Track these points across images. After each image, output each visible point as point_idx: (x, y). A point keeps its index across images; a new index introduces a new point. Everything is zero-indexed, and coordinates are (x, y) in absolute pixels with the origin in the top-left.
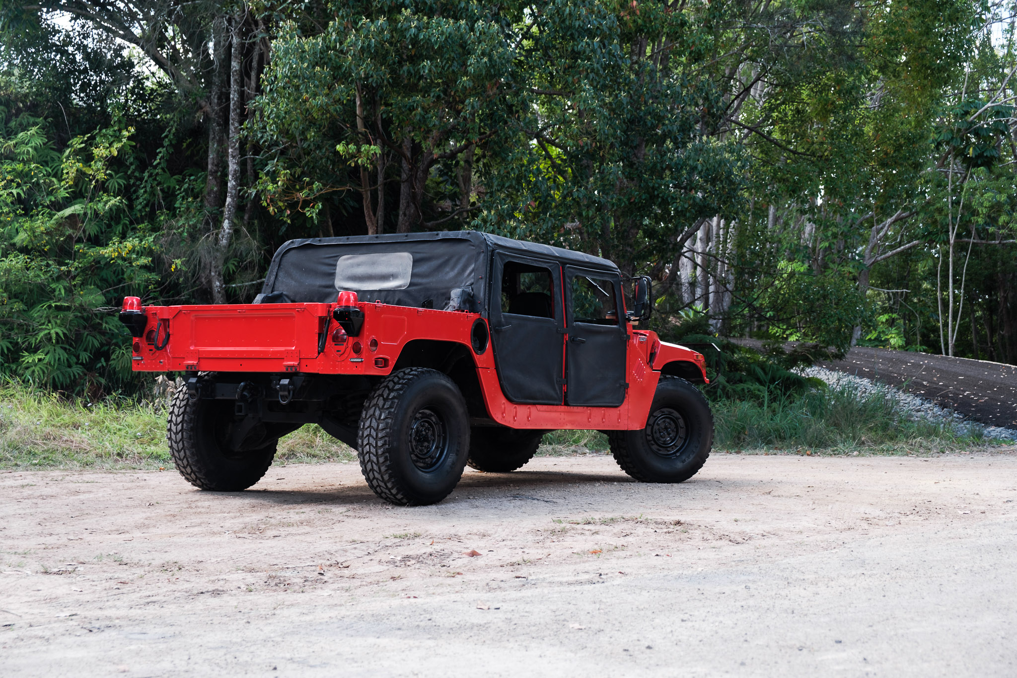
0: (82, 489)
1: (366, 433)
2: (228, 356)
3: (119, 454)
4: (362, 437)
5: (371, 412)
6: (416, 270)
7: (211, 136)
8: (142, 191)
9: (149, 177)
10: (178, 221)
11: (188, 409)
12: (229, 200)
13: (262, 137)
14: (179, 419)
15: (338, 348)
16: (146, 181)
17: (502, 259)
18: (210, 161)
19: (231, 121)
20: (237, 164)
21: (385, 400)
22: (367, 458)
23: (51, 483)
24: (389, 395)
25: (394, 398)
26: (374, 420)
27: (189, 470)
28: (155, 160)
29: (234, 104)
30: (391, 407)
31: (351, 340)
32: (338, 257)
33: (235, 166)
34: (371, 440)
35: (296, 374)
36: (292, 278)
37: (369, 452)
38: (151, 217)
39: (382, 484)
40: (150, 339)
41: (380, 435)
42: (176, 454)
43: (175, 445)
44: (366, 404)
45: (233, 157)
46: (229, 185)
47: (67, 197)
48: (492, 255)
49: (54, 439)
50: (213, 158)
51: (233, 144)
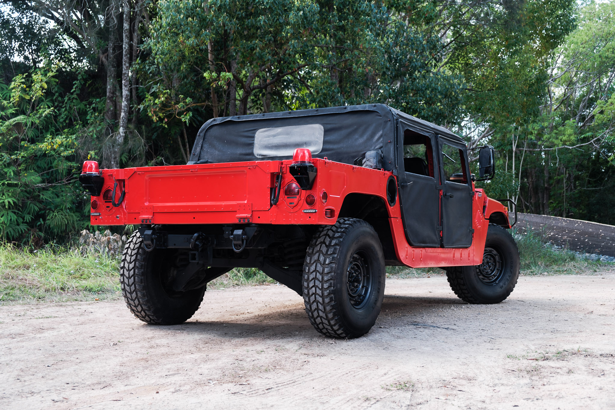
0: (46, 326)
1: (311, 277)
2: (182, 210)
3: (62, 289)
4: (308, 280)
5: (316, 257)
6: (328, 138)
7: (108, 74)
8: (64, 109)
9: (68, 100)
10: (89, 128)
11: (139, 257)
12: (123, 114)
13: (149, 69)
14: (131, 266)
15: (290, 200)
16: (66, 103)
17: (403, 128)
18: (108, 90)
19: (124, 63)
20: (128, 90)
21: (328, 247)
22: (312, 299)
23: (17, 319)
24: (330, 242)
25: (336, 244)
26: (319, 265)
27: (139, 309)
28: (72, 88)
29: (126, 51)
30: (334, 253)
31: (304, 193)
32: (256, 130)
33: (127, 92)
34: (317, 283)
35: (249, 225)
36: (215, 149)
37: (315, 294)
38: (70, 125)
39: (326, 322)
40: (107, 197)
41: (326, 278)
42: (129, 295)
43: (127, 288)
44: (309, 250)
45: (125, 86)
46: (123, 104)
47: (13, 113)
48: (397, 124)
49: (13, 278)
50: (110, 89)
51: (125, 78)
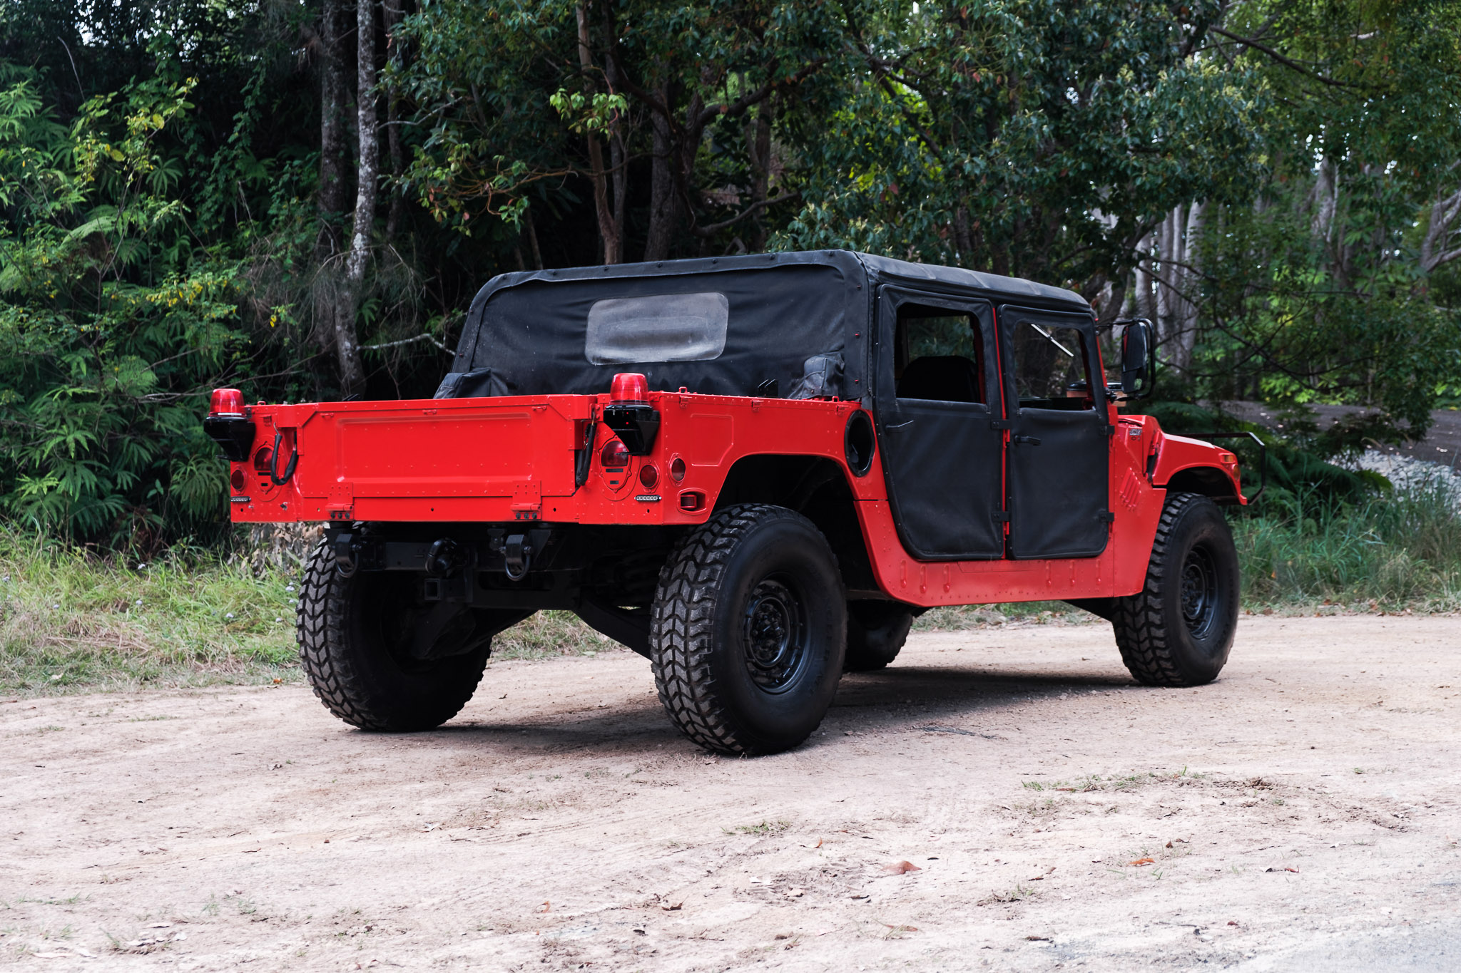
0: (148, 735)
1: (666, 628)
2: (408, 493)
4: (659, 635)
5: (673, 588)
6: (732, 326)
7: (326, 89)
8: (210, 188)
9: (221, 163)
10: (273, 239)
11: (334, 589)
12: (361, 199)
13: (418, 88)
14: (319, 608)
15: (612, 476)
16: (217, 171)
17: (894, 300)
18: (325, 132)
19: (360, 62)
20: (373, 135)
21: (699, 566)
22: (668, 672)
23: (90, 723)
24: (705, 556)
25: (715, 562)
26: (680, 604)
27: (339, 697)
28: (232, 132)
29: (365, 32)
30: (710, 579)
31: (637, 463)
32: (592, 302)
33: (370, 140)
34: (677, 640)
35: (536, 524)
36: (507, 344)
37: (673, 662)
38: (227, 232)
39: (698, 719)
40: (262, 465)
41: (692, 631)
42: (315, 670)
43: (312, 654)
44: (663, 574)
45: (367, 124)
46: (361, 172)
47: (82, 203)
48: (876, 294)
49: (86, 633)
50: (330, 128)
51: (365, 103)
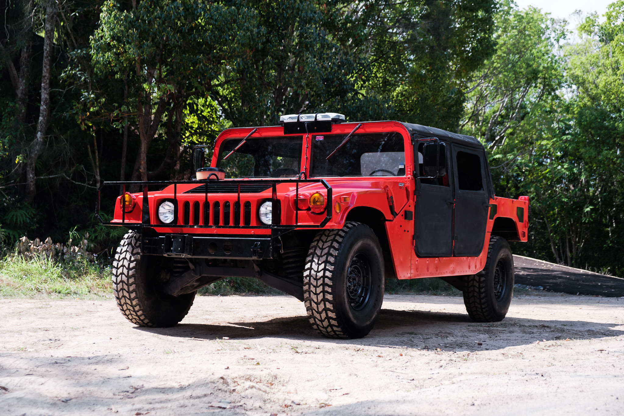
12: (41, 118)
19: (44, 65)
20: (47, 94)
29: (47, 53)
45: (45, 89)
46: (41, 108)
51: (45, 81)
